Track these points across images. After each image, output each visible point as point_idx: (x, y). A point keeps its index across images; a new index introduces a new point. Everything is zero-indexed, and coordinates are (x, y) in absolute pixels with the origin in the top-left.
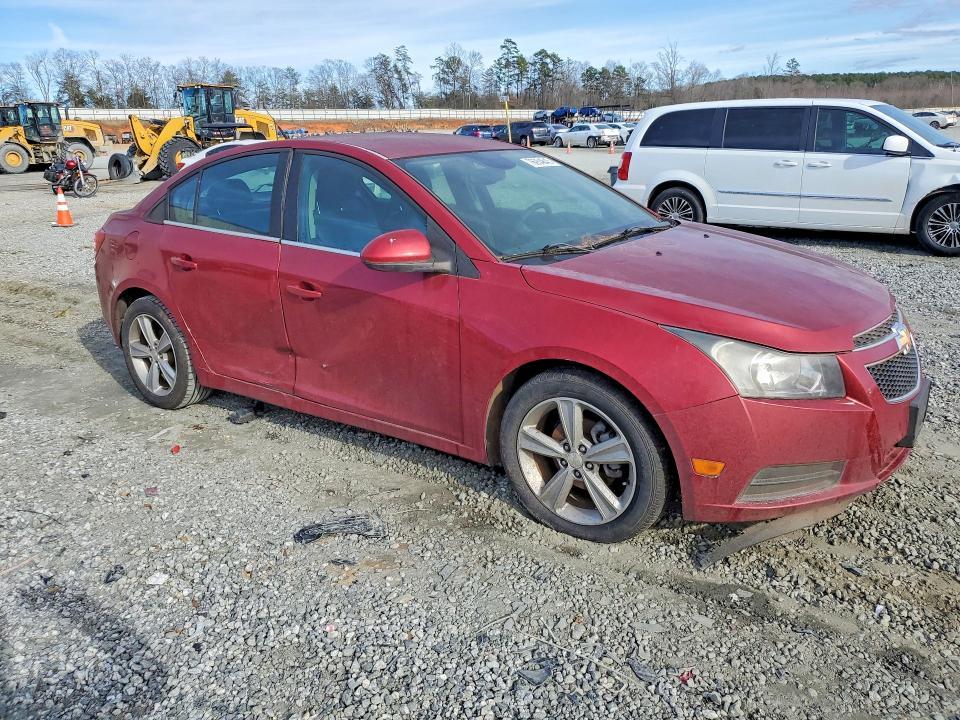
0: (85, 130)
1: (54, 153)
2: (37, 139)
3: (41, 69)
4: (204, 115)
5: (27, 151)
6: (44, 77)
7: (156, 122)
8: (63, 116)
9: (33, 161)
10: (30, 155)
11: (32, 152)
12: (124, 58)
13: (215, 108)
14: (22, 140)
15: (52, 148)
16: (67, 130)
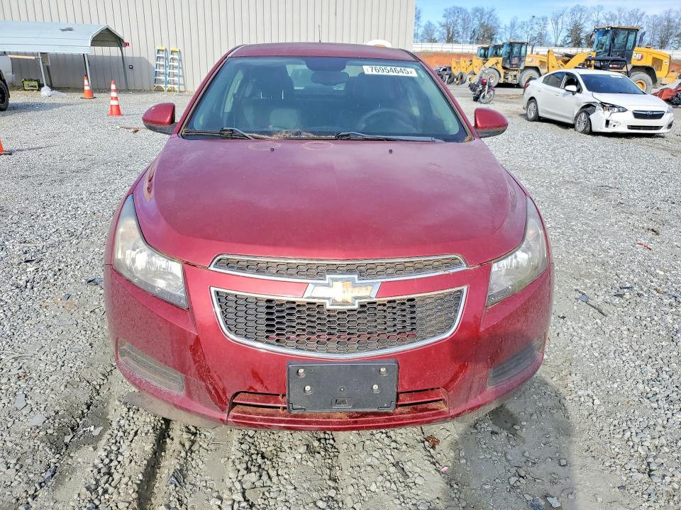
0: (541, 61)
1: (515, 76)
2: (508, 66)
3: (560, 21)
4: (606, 51)
5: (499, 74)
6: (560, 26)
7: (567, 55)
8: (529, 53)
9: (502, 81)
10: (500, 76)
11: (502, 75)
12: (619, 10)
13: (617, 46)
14: (499, 67)
15: (515, 73)
16: (528, 61)
